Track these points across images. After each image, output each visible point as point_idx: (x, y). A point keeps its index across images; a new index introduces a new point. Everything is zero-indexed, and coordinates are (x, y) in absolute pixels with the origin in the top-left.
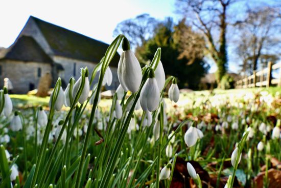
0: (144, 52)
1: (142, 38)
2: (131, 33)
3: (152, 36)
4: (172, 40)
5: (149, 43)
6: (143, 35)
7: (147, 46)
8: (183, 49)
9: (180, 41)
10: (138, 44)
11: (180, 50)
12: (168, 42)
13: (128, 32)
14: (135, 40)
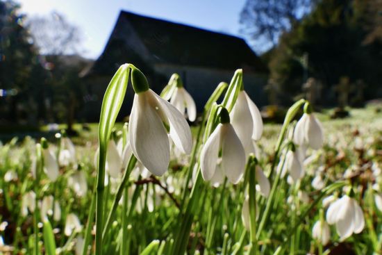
0: (294, 42)
1: (291, 17)
2: (271, 12)
3: (309, 10)
4: (351, 12)
5: (303, 23)
6: (293, 12)
7: (301, 30)
8: (372, 24)
9: (366, 12)
10: (283, 28)
11: (366, 28)
12: (342, 17)
13: (266, 10)
14: (278, 21)
